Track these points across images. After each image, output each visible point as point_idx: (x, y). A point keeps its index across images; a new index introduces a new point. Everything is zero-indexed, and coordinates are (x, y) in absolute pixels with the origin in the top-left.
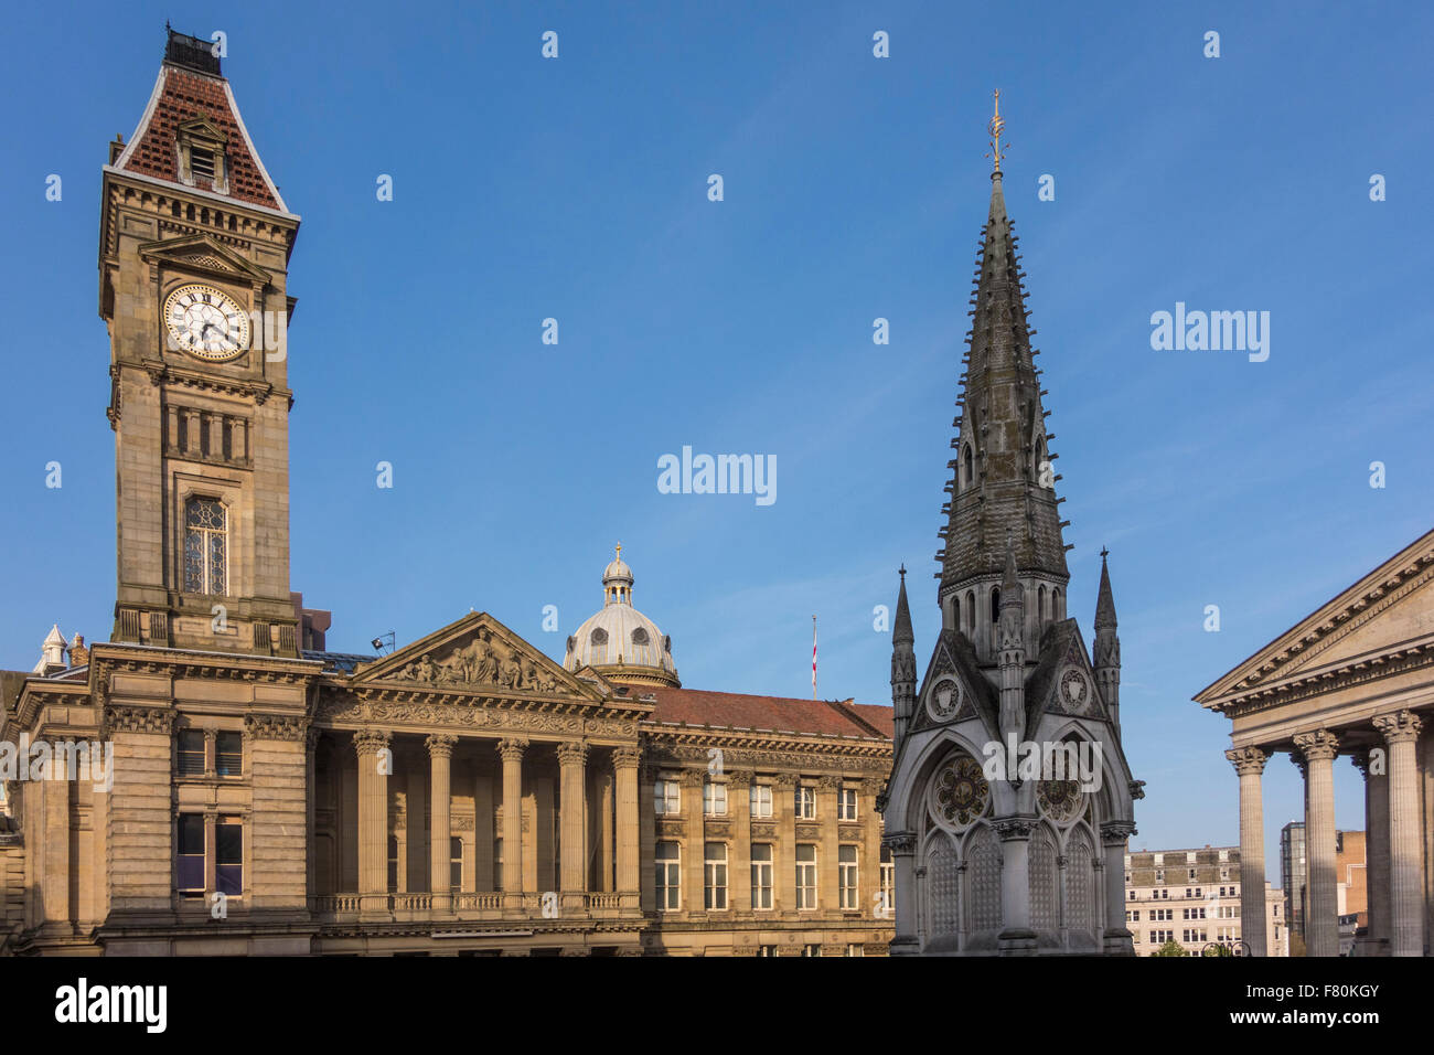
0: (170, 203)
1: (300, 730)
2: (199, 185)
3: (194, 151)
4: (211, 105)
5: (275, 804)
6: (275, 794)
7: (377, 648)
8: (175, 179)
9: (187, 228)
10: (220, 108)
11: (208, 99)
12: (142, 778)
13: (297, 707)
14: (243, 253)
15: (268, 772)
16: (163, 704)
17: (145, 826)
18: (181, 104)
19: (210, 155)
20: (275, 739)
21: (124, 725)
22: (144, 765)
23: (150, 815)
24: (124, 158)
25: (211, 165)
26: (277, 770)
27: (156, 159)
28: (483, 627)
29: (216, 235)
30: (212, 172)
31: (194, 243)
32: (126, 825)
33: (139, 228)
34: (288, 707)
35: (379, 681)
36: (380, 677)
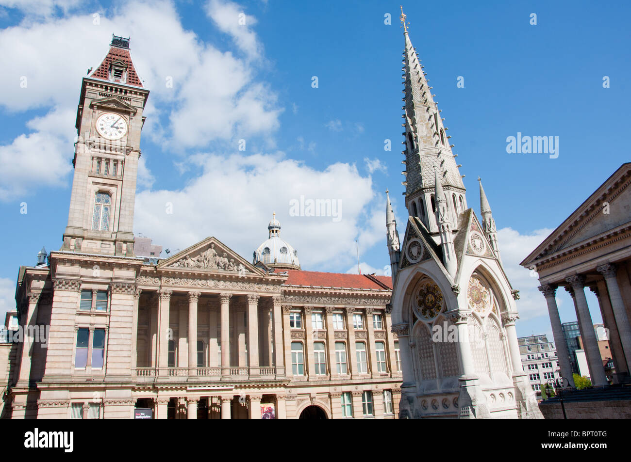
0: (104, 87)
1: (132, 290)
2: (116, 81)
3: (116, 70)
4: (124, 57)
5: (119, 323)
6: (119, 319)
7: (168, 253)
8: (108, 79)
9: (109, 95)
10: (127, 57)
11: (123, 55)
12: (65, 311)
13: (132, 279)
14: (128, 102)
15: (117, 309)
16: (76, 278)
17: (63, 333)
18: (114, 57)
19: (121, 71)
20: (122, 294)
21: (59, 288)
22: (66, 305)
23: (66, 329)
24: (91, 73)
25: (121, 74)
26: (121, 308)
27: (102, 73)
28: (212, 243)
29: (119, 97)
30: (121, 77)
31: (110, 99)
32: (55, 333)
33: (92, 96)
34: (128, 279)
35: (167, 267)
36: (168, 266)
